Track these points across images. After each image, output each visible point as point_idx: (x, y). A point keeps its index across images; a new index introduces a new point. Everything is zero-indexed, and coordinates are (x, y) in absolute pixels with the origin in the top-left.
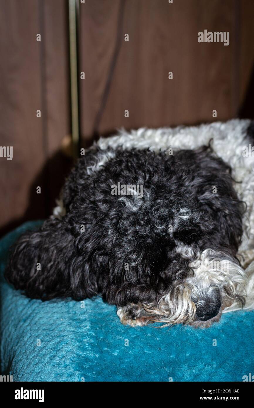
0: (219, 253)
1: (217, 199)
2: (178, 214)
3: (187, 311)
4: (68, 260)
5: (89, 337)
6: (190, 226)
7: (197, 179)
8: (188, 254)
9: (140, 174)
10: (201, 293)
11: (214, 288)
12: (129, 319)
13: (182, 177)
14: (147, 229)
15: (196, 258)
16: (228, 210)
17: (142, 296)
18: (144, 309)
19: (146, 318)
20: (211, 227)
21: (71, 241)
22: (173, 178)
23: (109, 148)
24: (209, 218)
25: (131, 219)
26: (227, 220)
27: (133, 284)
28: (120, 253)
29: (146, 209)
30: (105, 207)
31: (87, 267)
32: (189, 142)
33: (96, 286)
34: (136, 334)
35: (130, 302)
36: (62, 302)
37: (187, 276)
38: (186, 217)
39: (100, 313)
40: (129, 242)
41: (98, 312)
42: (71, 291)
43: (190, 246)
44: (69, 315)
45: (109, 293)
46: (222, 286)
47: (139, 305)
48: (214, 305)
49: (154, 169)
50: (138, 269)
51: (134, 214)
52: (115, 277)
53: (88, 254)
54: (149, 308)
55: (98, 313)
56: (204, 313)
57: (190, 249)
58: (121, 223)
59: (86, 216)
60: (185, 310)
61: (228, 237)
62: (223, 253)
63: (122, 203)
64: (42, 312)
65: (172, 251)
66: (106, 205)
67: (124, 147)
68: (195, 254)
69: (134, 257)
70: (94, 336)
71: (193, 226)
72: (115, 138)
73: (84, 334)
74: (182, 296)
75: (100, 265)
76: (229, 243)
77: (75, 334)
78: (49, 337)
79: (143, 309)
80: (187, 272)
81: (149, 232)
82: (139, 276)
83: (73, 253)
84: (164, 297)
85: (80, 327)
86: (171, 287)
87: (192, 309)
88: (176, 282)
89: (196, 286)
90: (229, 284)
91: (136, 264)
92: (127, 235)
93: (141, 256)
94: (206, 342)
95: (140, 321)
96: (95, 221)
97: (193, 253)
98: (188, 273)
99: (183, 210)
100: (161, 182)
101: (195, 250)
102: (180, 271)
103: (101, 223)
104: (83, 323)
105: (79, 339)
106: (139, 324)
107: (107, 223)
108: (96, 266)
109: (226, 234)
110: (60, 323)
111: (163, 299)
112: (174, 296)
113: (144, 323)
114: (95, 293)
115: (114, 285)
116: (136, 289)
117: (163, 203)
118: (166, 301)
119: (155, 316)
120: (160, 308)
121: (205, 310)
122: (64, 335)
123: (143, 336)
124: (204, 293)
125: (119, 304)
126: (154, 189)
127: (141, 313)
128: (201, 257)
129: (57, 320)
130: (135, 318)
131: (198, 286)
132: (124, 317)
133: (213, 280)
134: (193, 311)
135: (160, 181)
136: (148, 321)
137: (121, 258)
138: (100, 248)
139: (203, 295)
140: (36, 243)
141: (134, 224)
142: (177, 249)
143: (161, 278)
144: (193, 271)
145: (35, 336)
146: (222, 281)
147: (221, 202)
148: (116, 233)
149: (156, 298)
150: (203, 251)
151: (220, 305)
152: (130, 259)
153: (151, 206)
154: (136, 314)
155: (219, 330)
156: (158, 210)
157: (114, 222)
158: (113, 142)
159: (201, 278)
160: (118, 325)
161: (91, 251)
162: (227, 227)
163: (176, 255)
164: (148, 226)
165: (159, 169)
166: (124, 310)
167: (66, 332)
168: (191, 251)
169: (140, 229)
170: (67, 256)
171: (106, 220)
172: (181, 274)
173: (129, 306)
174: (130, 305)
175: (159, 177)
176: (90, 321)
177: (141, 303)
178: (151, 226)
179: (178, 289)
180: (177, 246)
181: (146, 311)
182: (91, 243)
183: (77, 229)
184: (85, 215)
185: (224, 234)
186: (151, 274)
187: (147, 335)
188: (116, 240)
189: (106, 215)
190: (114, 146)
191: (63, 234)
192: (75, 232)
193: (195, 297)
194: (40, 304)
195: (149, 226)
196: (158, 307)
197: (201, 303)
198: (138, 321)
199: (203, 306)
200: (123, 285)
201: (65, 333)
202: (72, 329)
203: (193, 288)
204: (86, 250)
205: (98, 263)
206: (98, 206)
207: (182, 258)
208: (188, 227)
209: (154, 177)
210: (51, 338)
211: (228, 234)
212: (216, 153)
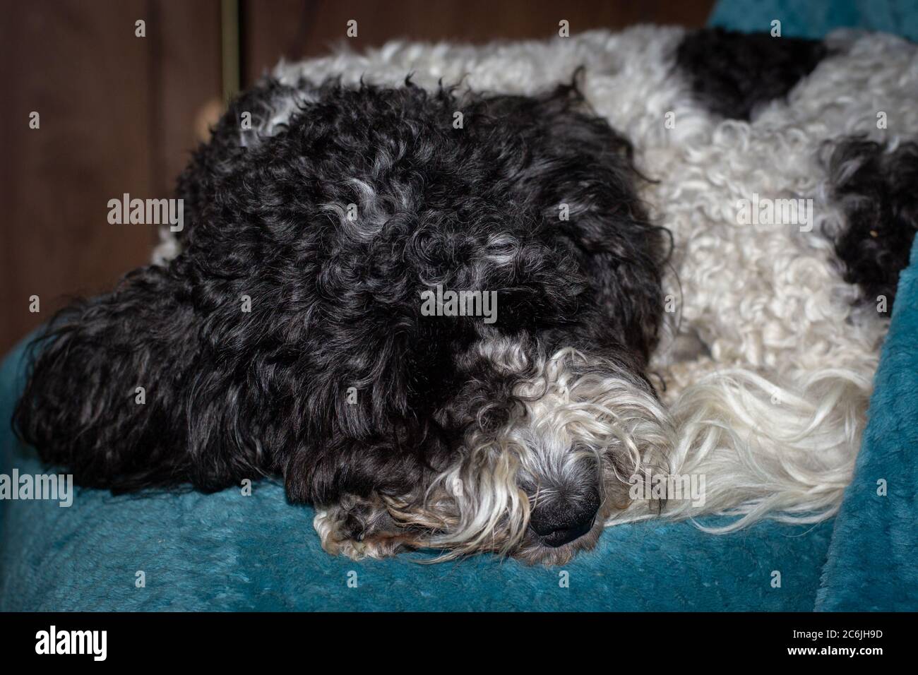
0: (596, 362)
1: (594, 219)
2: (482, 250)
3: (506, 516)
4: (183, 376)
5: (234, 586)
6: (514, 285)
7: (540, 163)
8: (512, 362)
9: (382, 142)
10: (546, 469)
11: (582, 454)
12: (345, 539)
13: (499, 156)
14: (398, 288)
15: (532, 371)
16: (623, 246)
17: (381, 475)
18: (389, 512)
19: (393, 538)
20: (575, 292)
21: (191, 325)
22: (475, 156)
23: (303, 83)
24: (570, 267)
25: (354, 261)
26: (620, 278)
27: (356, 440)
28: (323, 354)
29: (397, 235)
30: (285, 228)
31: (233, 396)
32: (520, 79)
33: (259, 450)
34: (364, 580)
35: (349, 492)
36: (164, 497)
37: (507, 419)
38: (503, 259)
39: (266, 525)
40: (349, 323)
41: (261, 522)
42: (190, 464)
43: (518, 340)
44: (182, 529)
45: (291, 465)
46: (604, 450)
47: (373, 502)
48: (580, 503)
49: (420, 129)
50: (371, 397)
51: (363, 248)
52: (307, 420)
53: (236, 359)
54: (403, 510)
55: (261, 525)
56: (553, 522)
57: (516, 349)
58: (327, 271)
59: (233, 256)
60: (501, 513)
61: (623, 322)
62: (607, 361)
63: (332, 216)
64: (108, 523)
65: (466, 352)
66: (288, 225)
67: (344, 82)
68: (531, 362)
69: (359, 362)
70: (246, 584)
71: (523, 285)
72: (321, 62)
73: (218, 579)
74: (493, 473)
75: (267, 390)
76: (626, 339)
77: (194, 577)
78: (124, 587)
79: (384, 511)
80: (508, 409)
81: (402, 298)
82: (376, 418)
83: (197, 358)
84: (443, 475)
85: (210, 561)
86: (462, 450)
87: (518, 511)
88: (475, 437)
89: (531, 448)
90: (623, 445)
91: (366, 386)
92: (341, 305)
93: (380, 363)
94: (556, 604)
95: (375, 544)
96: (256, 269)
97: (524, 358)
98: (510, 411)
99: (496, 240)
100: (439, 163)
101: (531, 350)
102: (488, 407)
103: (272, 272)
104: (218, 549)
105: (204, 593)
106: (372, 552)
107: (289, 273)
108: (256, 392)
109: (616, 314)
110: (155, 549)
111: (441, 483)
112: (471, 474)
113: (385, 551)
114: (256, 470)
115: (306, 444)
116: (365, 454)
117: (445, 221)
118: (447, 488)
119: (418, 529)
120: (432, 507)
121: (555, 514)
122: (165, 580)
123: (383, 586)
124: (555, 470)
125: (319, 497)
126: (420, 182)
127: (380, 521)
128: (548, 369)
129: (149, 543)
130: (362, 537)
131: (538, 450)
132: (330, 535)
133: (578, 434)
134: (523, 516)
135: (435, 162)
136: (396, 545)
137: (324, 368)
138: (268, 344)
139: (552, 473)
140: (97, 333)
141: (360, 274)
142: (480, 347)
143: (435, 425)
144: (525, 406)
145: (85, 585)
146: (603, 437)
147: (604, 226)
148: (312, 299)
149: (420, 481)
150: (552, 355)
151: (598, 502)
152: (349, 370)
153: (410, 226)
154: (363, 524)
155: (593, 571)
156: (429, 237)
157: (307, 270)
158: (316, 70)
159: (546, 427)
160: (313, 554)
161: (245, 350)
162: (619, 296)
163: (478, 363)
164: (400, 279)
165: (435, 130)
166: (332, 516)
167: (168, 573)
168: (519, 351)
169: (378, 288)
170: (179, 368)
171: (287, 264)
172: (489, 413)
173: (346, 502)
174: (348, 499)
175: (434, 151)
176: (238, 543)
177: (380, 494)
178: (409, 281)
179: (481, 454)
180: (480, 338)
181: (391, 516)
182: (243, 330)
183: (208, 293)
184: (229, 253)
185: (611, 313)
186: (409, 413)
187: (392, 583)
188: (311, 319)
189: (288, 251)
190: (318, 79)
191: (171, 308)
192: (201, 300)
193: (528, 478)
194: (104, 500)
195: (404, 280)
196: (426, 505)
197: (545, 495)
198: (370, 546)
199: (549, 504)
200: (330, 443)
201: (168, 577)
202: (187, 565)
203: (523, 452)
204: (230, 347)
205: (263, 385)
206: (265, 229)
207: (496, 372)
208: (508, 286)
209: (422, 149)
210: (128, 589)
211: (623, 314)
212: (591, 107)
